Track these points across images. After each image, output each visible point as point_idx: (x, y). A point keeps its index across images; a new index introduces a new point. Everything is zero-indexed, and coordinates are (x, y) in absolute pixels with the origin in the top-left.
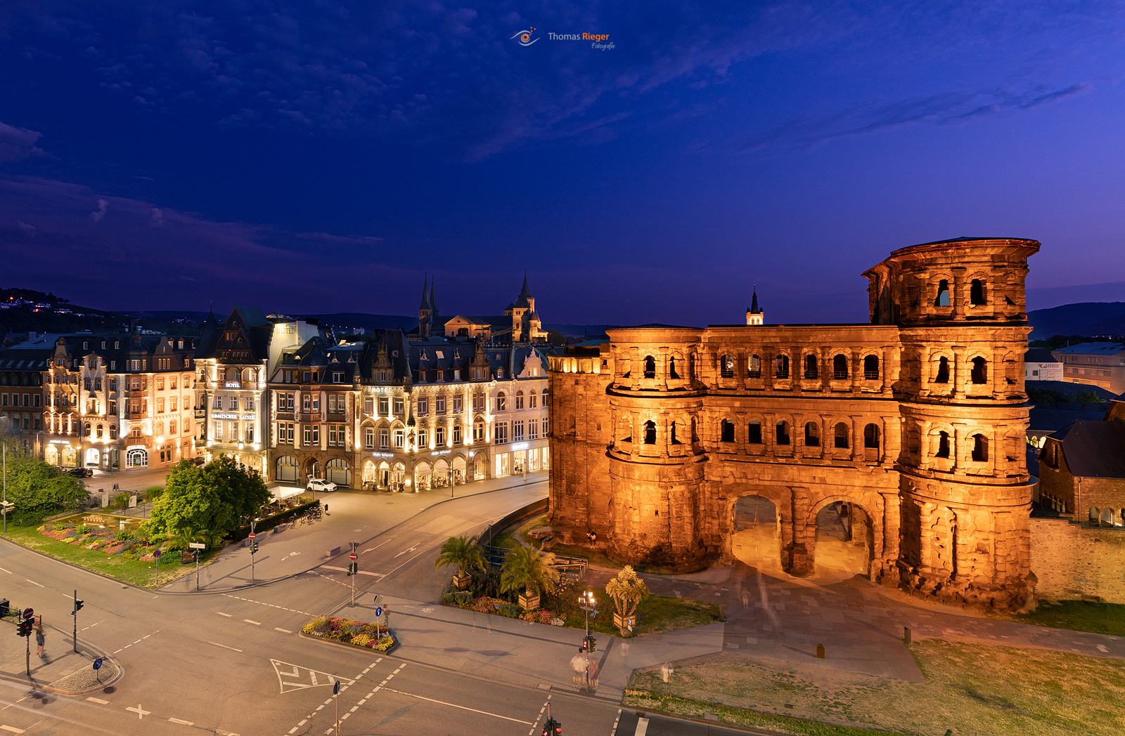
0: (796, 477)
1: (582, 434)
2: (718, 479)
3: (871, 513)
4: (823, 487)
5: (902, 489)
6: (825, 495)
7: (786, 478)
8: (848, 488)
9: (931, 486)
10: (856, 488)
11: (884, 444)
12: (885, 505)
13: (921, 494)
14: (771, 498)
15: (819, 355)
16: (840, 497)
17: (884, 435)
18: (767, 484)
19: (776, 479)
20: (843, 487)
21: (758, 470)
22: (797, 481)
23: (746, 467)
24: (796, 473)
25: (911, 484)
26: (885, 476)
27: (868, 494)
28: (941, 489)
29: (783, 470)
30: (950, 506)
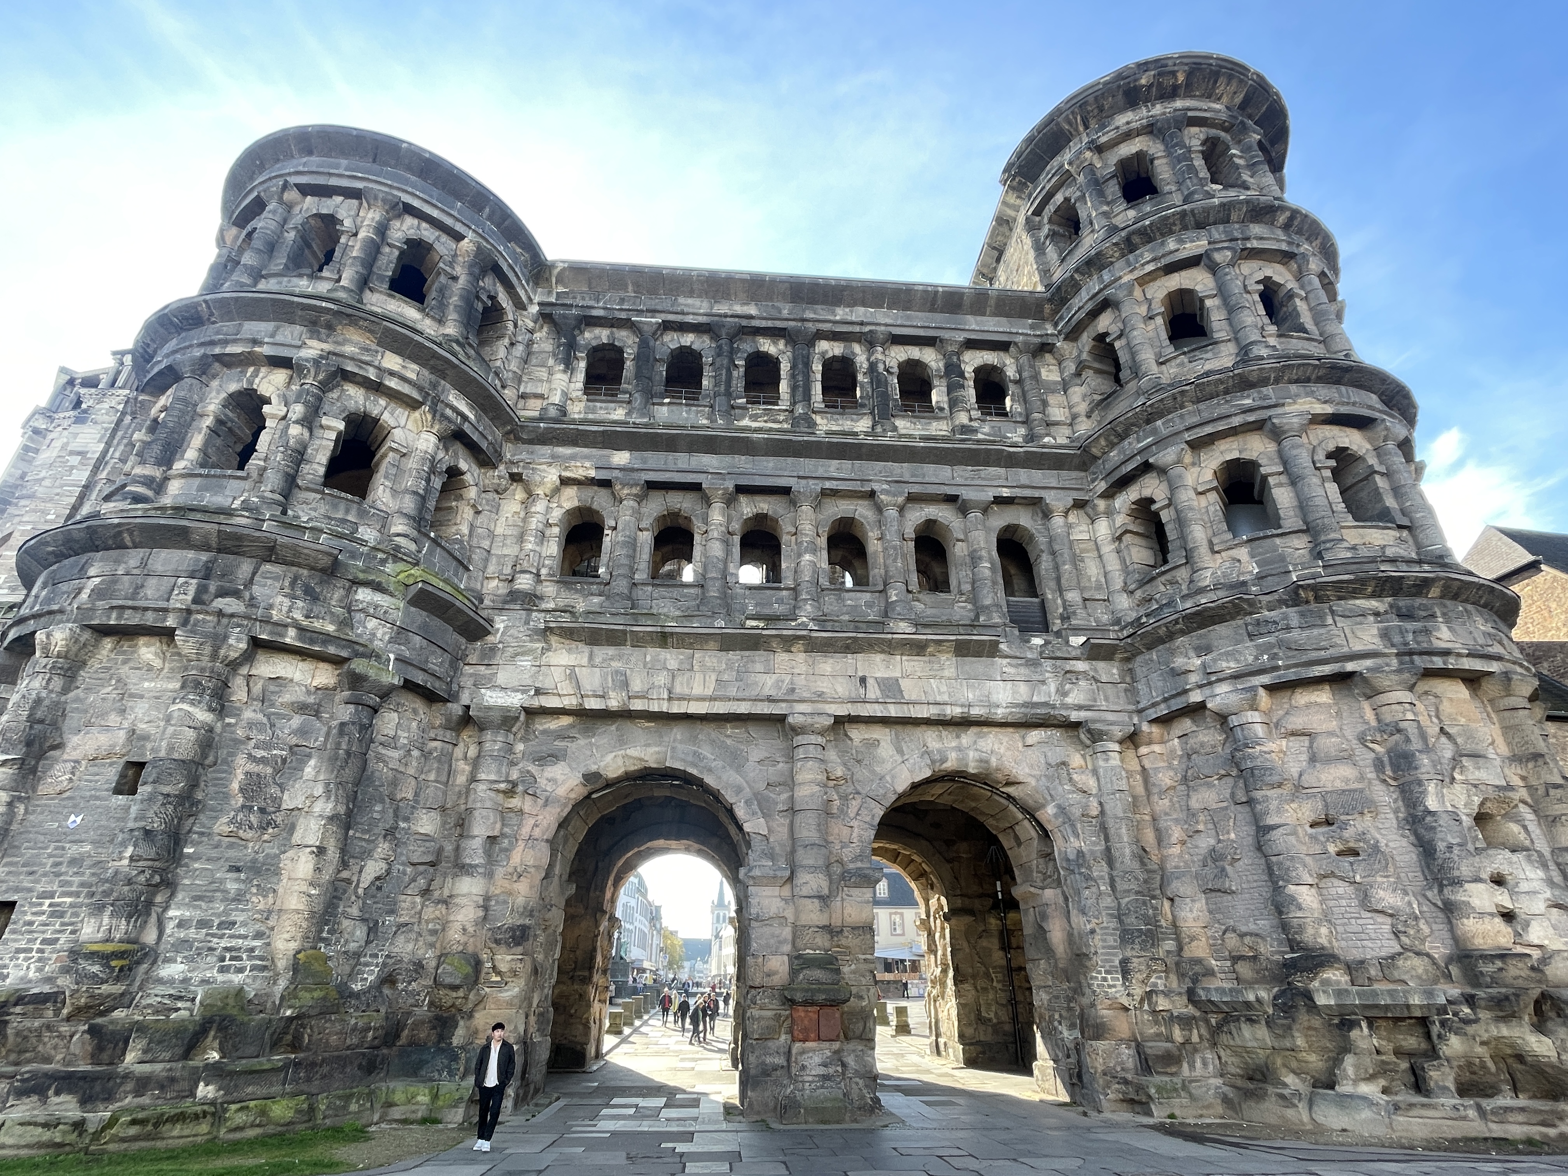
0: (800, 681)
2: (515, 700)
3: (1059, 806)
4: (893, 711)
5: (1141, 706)
6: (900, 752)
7: (767, 684)
8: (975, 711)
9: (1258, 623)
10: (1000, 711)
11: (1058, 580)
12: (1095, 772)
13: (1230, 666)
14: (710, 770)
15: (861, 359)
16: (953, 756)
17: (1053, 553)
18: (695, 708)
19: (732, 692)
20: (957, 711)
21: (672, 658)
22: (806, 695)
23: (627, 650)
24: (802, 668)
25: (1179, 662)
26: (1081, 666)
27: (1035, 736)
28: (1295, 621)
29: (759, 655)
30: (1350, 667)
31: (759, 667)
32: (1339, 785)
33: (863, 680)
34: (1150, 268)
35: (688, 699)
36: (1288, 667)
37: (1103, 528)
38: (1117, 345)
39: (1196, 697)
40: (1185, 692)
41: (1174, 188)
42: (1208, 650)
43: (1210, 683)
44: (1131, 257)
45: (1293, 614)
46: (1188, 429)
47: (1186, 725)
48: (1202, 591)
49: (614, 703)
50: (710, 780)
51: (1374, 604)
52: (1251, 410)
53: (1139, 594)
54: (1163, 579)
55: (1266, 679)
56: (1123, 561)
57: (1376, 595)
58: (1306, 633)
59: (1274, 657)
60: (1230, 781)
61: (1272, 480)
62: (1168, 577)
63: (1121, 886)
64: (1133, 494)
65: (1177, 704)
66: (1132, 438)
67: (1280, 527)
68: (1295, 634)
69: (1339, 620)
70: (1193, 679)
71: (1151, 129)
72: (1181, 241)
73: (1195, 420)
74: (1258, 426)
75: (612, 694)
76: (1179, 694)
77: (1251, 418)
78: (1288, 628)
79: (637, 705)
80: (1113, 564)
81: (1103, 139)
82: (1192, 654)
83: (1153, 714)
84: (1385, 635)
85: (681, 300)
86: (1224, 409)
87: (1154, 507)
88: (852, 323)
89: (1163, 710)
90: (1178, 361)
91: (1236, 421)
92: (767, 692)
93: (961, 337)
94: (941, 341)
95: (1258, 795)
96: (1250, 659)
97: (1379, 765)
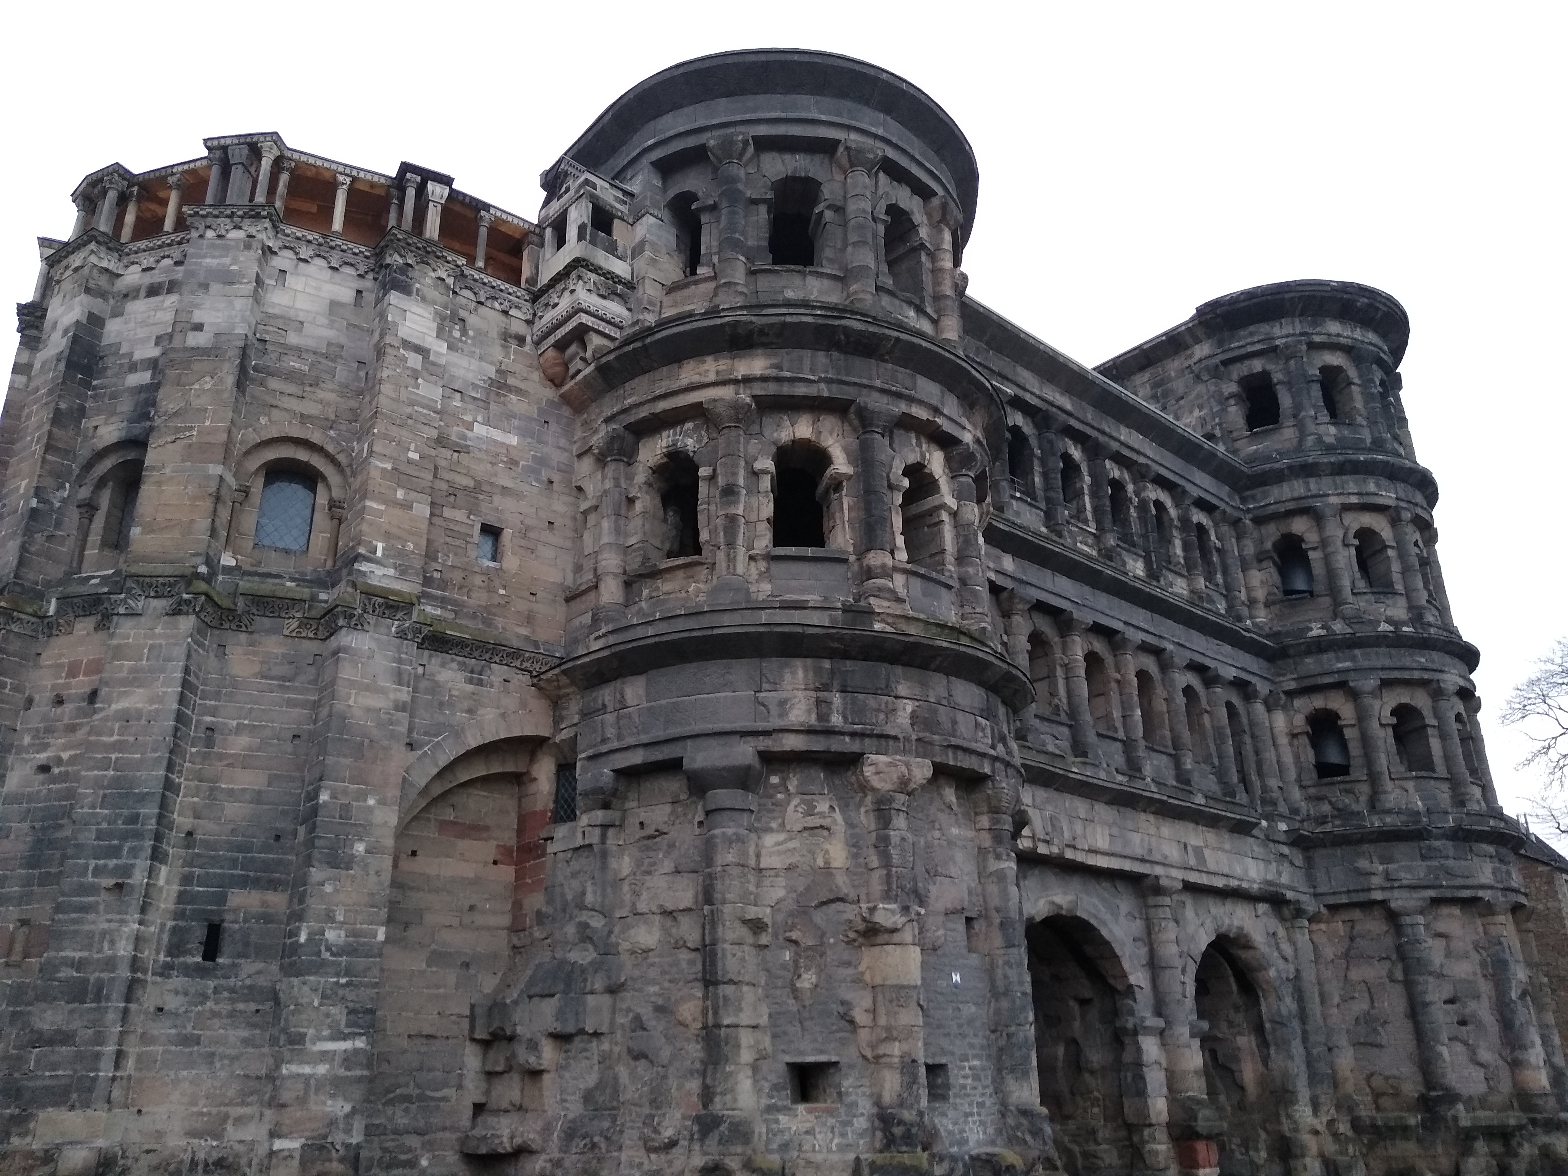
0: (1154, 843)
1: (402, 554)
3: (1278, 971)
4: (1204, 880)
5: (1320, 890)
6: (1197, 915)
7: (1137, 843)
8: (1245, 885)
9: (1430, 848)
10: (1256, 886)
11: (1259, 764)
12: (1292, 942)
13: (1407, 878)
14: (1105, 923)
15: (1130, 488)
16: (1227, 921)
17: (1253, 736)
18: (1102, 862)
19: (1118, 849)
20: (1234, 883)
21: (1081, 806)
22: (1157, 857)
23: (1055, 795)
24: (1153, 831)
25: (1363, 864)
26: (1286, 850)
27: (1262, 907)
28: (1451, 853)
29: (1128, 812)
30: (1480, 893)
31: (1130, 824)
32: (1463, 976)
33: (1185, 846)
34: (1354, 500)
35: (1096, 852)
36: (1448, 887)
37: (1280, 720)
38: (1312, 555)
39: (1378, 896)
40: (1369, 890)
41: (1365, 423)
42: (1390, 860)
43: (1392, 888)
44: (1338, 479)
45: (1448, 847)
46: (1383, 669)
47: (1357, 914)
48: (1389, 812)
49: (1055, 850)
50: (1104, 932)
51: (1490, 849)
52: (1426, 669)
53: (1312, 791)
54: (1342, 786)
55: (1432, 893)
56: (1297, 757)
57: (1490, 843)
58: (1457, 863)
59: (1437, 877)
60: (1388, 964)
61: (1430, 731)
62: (1348, 786)
63: (1313, 1038)
64: (1318, 702)
65: (1361, 897)
66: (1331, 655)
67: (1434, 771)
68: (1450, 863)
69: (1475, 858)
70: (1376, 881)
71: (1349, 350)
72: (1378, 485)
73: (1387, 663)
74: (1423, 684)
75: (1056, 841)
76: (1363, 890)
77: (1426, 676)
78: (1447, 857)
79: (1069, 854)
80: (1288, 758)
81: (1317, 339)
82: (1375, 859)
83: (1331, 900)
84: (1494, 873)
85: (1019, 369)
86: (1407, 662)
87: (1340, 723)
88: (1132, 449)
89: (1344, 900)
90: (1367, 597)
91: (1416, 675)
92: (1139, 852)
93: (1195, 492)
94: (1184, 492)
95: (1421, 979)
96: (1422, 875)
97: (1483, 965)
